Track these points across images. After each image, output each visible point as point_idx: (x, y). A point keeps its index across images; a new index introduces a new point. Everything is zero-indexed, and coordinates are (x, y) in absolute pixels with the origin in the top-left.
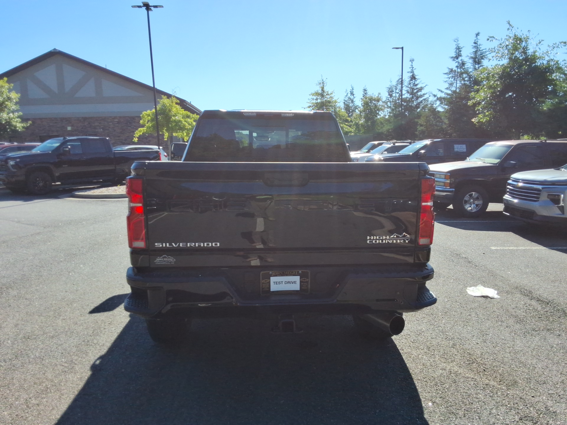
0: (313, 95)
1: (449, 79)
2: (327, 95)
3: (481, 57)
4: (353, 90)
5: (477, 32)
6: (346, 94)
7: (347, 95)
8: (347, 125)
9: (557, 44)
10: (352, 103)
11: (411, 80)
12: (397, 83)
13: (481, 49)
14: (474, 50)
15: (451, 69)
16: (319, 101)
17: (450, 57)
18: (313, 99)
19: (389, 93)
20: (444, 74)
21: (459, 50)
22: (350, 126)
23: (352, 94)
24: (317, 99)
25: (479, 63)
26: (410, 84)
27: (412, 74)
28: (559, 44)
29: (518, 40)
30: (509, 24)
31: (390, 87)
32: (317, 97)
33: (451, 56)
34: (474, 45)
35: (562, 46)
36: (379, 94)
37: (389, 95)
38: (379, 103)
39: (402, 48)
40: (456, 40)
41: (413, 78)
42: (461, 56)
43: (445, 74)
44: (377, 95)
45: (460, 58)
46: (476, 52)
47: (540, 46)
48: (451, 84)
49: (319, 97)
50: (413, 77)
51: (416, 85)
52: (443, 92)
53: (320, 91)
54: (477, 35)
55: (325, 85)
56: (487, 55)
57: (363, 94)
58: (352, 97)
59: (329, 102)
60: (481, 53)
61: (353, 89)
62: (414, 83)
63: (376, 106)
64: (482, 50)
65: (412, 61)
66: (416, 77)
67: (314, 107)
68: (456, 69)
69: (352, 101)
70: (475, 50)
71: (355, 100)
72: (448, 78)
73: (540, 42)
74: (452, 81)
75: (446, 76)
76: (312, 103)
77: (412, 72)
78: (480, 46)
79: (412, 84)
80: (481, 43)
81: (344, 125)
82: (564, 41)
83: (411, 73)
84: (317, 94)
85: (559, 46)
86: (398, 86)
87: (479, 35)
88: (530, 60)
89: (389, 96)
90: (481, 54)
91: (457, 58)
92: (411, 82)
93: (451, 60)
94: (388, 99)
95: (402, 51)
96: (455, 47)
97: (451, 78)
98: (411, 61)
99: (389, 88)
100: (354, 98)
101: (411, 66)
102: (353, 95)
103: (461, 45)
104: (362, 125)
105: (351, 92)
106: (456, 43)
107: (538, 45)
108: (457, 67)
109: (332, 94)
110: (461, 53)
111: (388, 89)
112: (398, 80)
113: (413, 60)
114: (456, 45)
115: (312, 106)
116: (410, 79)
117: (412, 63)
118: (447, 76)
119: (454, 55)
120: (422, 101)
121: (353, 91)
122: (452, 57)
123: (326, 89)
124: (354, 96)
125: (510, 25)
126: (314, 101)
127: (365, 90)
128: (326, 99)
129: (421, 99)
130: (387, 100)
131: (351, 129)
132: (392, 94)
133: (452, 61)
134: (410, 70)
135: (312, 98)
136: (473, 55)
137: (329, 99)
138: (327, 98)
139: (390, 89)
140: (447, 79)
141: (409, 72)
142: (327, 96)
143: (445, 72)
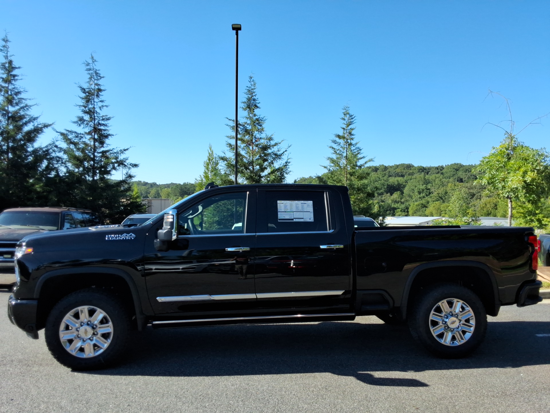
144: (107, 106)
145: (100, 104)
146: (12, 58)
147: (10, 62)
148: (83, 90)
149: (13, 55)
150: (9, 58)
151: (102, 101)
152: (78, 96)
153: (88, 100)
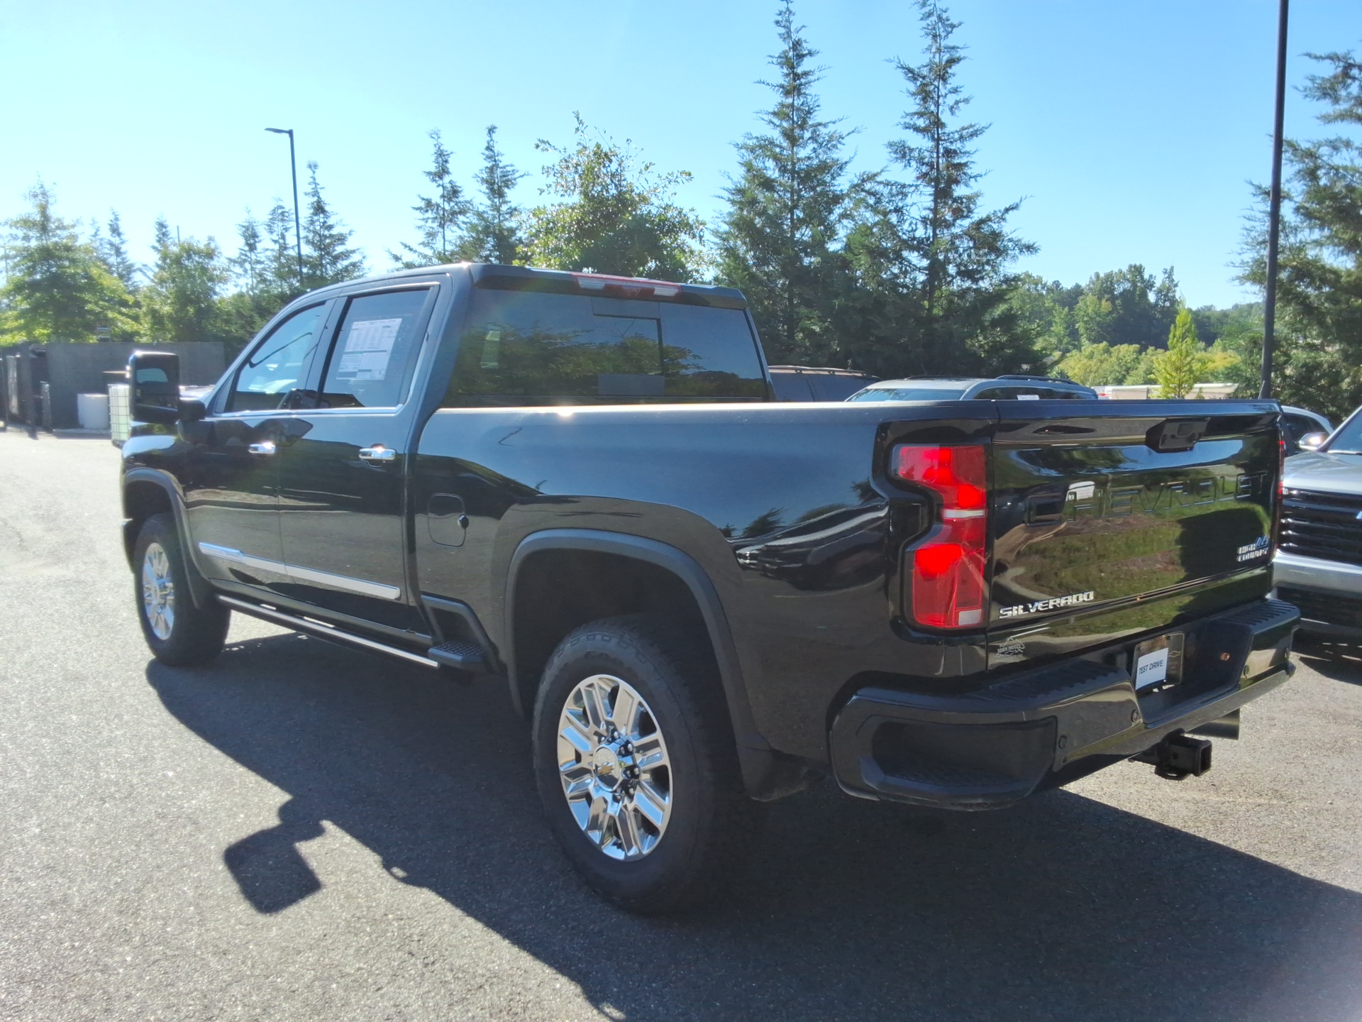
0: (15, 224)
1: (427, 222)
2: (58, 228)
3: (504, 182)
4: (118, 222)
5: (489, 125)
6: (95, 231)
7: (96, 233)
8: (123, 314)
9: (675, 175)
10: (117, 256)
11: (315, 214)
12: (271, 217)
13: (501, 165)
14: (489, 165)
15: (427, 200)
16: (34, 243)
17: (425, 172)
18: (15, 238)
19: (246, 239)
20: (414, 208)
21: (442, 157)
22: (136, 318)
23: (115, 230)
24: (26, 238)
25: (501, 195)
26: (312, 222)
27: (316, 199)
28: (679, 175)
29: (602, 156)
30: (578, 118)
31: (246, 224)
32: (25, 231)
33: (427, 171)
34: (487, 153)
35: (684, 180)
36: (211, 239)
37: (248, 244)
38: (212, 263)
39: (290, 133)
40: (435, 135)
41: (319, 209)
42: (448, 173)
43: (417, 209)
44: (206, 242)
45: (447, 179)
46: (491, 170)
47: (646, 174)
48: (431, 235)
49: (33, 233)
50: (318, 206)
51: (330, 227)
52: (415, 251)
53: (38, 218)
54: (491, 130)
55: (51, 200)
56: (515, 179)
57: (157, 236)
58: (116, 240)
59: (68, 249)
60: (502, 172)
61: (117, 219)
62: (325, 222)
63: (204, 270)
64: (504, 167)
65: (313, 167)
66: (327, 208)
67: (18, 258)
68: (440, 201)
69: (118, 252)
70: (491, 164)
71: (123, 248)
72: (423, 219)
73: (648, 167)
74: (433, 228)
75: (419, 215)
76: (13, 248)
77: (316, 193)
78: (500, 158)
79: (318, 223)
80: (502, 151)
81: (116, 315)
82: (687, 171)
83: (313, 196)
84: (26, 223)
85: (679, 180)
86: (274, 223)
87: (493, 132)
88: (624, 201)
89: (247, 248)
90: (504, 176)
91: (441, 178)
92: (315, 218)
93: (427, 179)
94: (246, 255)
95: (289, 139)
96: (434, 150)
97: (430, 221)
98: (310, 166)
99: (243, 227)
100: (122, 243)
101: (312, 180)
102: (119, 234)
103: (446, 147)
104: (170, 317)
105: (111, 225)
106: (435, 142)
107: (644, 172)
108: (443, 196)
109: (73, 226)
110: (448, 165)
111: (244, 229)
112: (274, 210)
113: (316, 166)
114: (435, 145)
115: (15, 257)
116: (312, 211)
117: (314, 172)
118: (421, 216)
119: (433, 168)
120: (347, 267)
121: (116, 224)
122: (429, 173)
123: (53, 212)
124: (122, 237)
125: (581, 122)
126: (19, 243)
127: (162, 226)
128: (55, 239)
129: (346, 263)
130: (244, 257)
131: (136, 327)
132: (255, 242)
133: (430, 183)
134: (309, 189)
135: (11, 235)
136: (485, 176)
137: (65, 241)
138: (60, 237)
139: (247, 228)
140: (422, 223)
141: (308, 194)
142: (58, 232)
143: (416, 206)
144: (966, 101)
145: (951, 99)
146: (801, 35)
147: (797, 45)
148: (912, 74)
149: (803, 26)
150: (795, 37)
151: (955, 91)
152: (905, 91)
153: (925, 94)
